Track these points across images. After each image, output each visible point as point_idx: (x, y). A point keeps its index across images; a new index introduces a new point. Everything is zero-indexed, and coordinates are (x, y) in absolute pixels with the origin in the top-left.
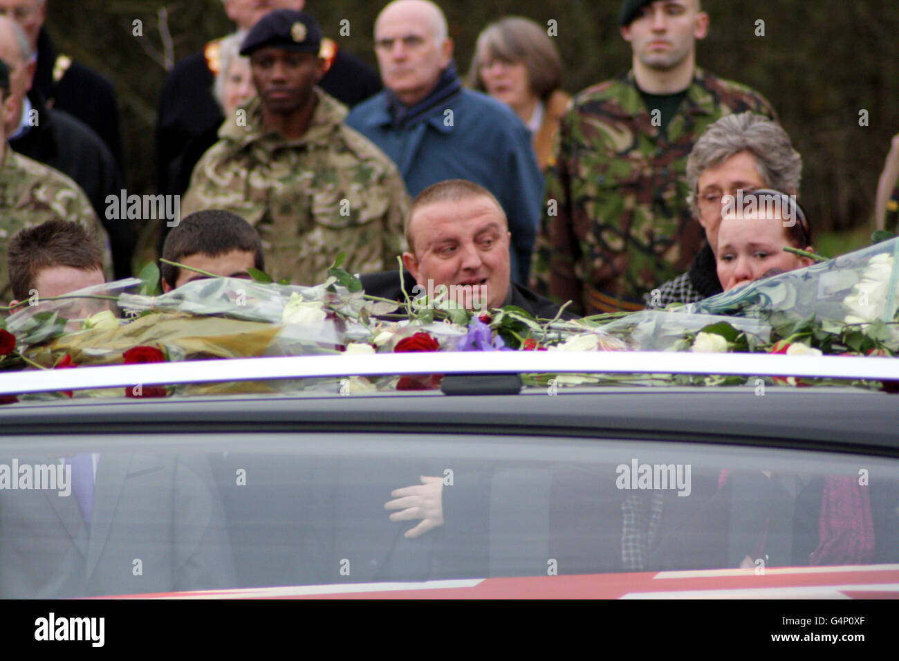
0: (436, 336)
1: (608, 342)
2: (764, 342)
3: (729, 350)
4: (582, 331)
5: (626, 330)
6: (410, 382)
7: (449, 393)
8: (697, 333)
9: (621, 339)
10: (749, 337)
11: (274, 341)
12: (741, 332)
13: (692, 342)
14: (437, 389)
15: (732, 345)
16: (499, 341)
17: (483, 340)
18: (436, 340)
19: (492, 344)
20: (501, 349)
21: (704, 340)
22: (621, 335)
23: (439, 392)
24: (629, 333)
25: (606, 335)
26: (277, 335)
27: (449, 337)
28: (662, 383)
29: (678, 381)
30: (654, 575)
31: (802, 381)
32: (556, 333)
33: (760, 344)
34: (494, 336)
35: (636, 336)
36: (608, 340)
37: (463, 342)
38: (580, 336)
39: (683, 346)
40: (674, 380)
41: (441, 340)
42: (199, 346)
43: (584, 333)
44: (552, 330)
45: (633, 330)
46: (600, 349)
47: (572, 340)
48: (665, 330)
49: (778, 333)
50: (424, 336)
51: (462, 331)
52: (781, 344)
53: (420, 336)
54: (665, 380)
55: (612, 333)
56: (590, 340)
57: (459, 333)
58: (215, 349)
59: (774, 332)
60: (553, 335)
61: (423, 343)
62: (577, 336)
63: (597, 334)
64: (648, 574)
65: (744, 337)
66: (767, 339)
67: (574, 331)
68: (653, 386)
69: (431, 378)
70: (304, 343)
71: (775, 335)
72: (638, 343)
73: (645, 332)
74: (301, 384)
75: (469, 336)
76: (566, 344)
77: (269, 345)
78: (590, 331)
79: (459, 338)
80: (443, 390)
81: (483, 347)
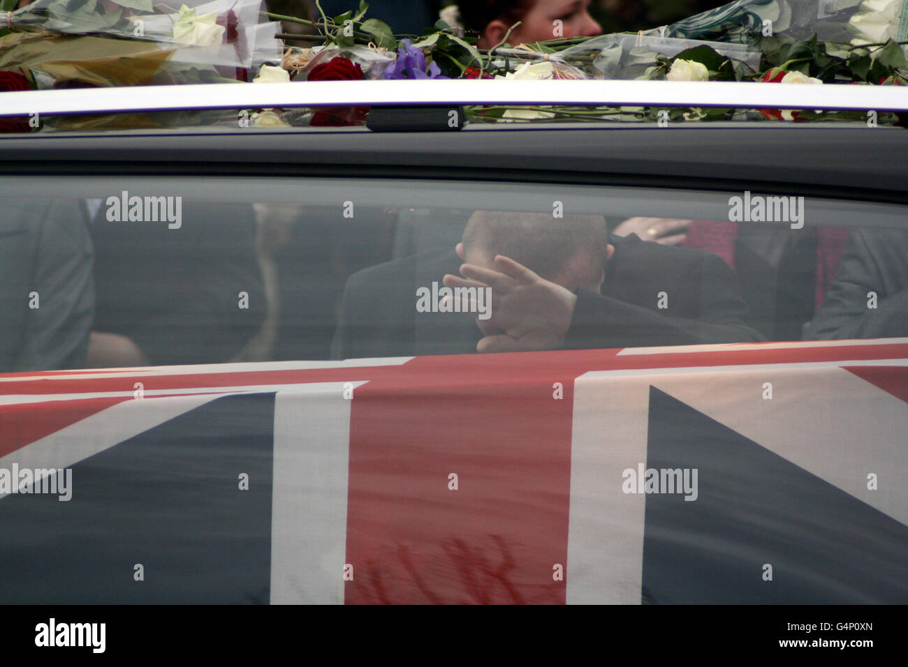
0: (358, 62)
1: (565, 72)
2: (753, 72)
3: (711, 79)
4: (534, 58)
5: (586, 57)
6: (328, 115)
7: (375, 129)
8: (672, 60)
9: (580, 68)
10: (736, 64)
11: (163, 67)
12: (725, 58)
13: (667, 70)
14: (362, 125)
15: (715, 73)
16: (434, 68)
17: (415, 66)
18: (358, 66)
19: (427, 71)
20: (437, 77)
21: (680, 67)
22: (580, 63)
23: (366, 129)
24: (591, 61)
25: (562, 63)
26: (167, 59)
27: (374, 63)
28: (632, 118)
29: (651, 116)
30: (618, 352)
31: (799, 116)
32: (502, 60)
33: (748, 73)
34: (429, 63)
35: (600, 65)
36: (565, 69)
37: (391, 69)
38: (531, 64)
39: (656, 74)
40: (647, 115)
41: (365, 67)
42: (70, 72)
43: (536, 61)
44: (497, 57)
45: (594, 57)
46: (555, 77)
47: (523, 68)
48: (633, 57)
49: (769, 60)
50: (343, 62)
51: (390, 57)
52: (775, 71)
53: (339, 61)
54: (636, 114)
55: (569, 60)
56: (545, 68)
57: (386, 59)
58: (92, 77)
59: (764, 59)
60: (499, 63)
61: (344, 70)
62: (528, 63)
63: (552, 61)
64: (611, 350)
65: (730, 64)
66: (756, 68)
67: (525, 57)
68: (622, 122)
69: (353, 110)
70: (199, 69)
71: (766, 62)
72: (602, 73)
73: (610, 60)
74: (197, 119)
75: (398, 63)
76: (516, 73)
77: (157, 72)
78: (543, 57)
79: (386, 65)
80: (368, 126)
81: (416, 74)
